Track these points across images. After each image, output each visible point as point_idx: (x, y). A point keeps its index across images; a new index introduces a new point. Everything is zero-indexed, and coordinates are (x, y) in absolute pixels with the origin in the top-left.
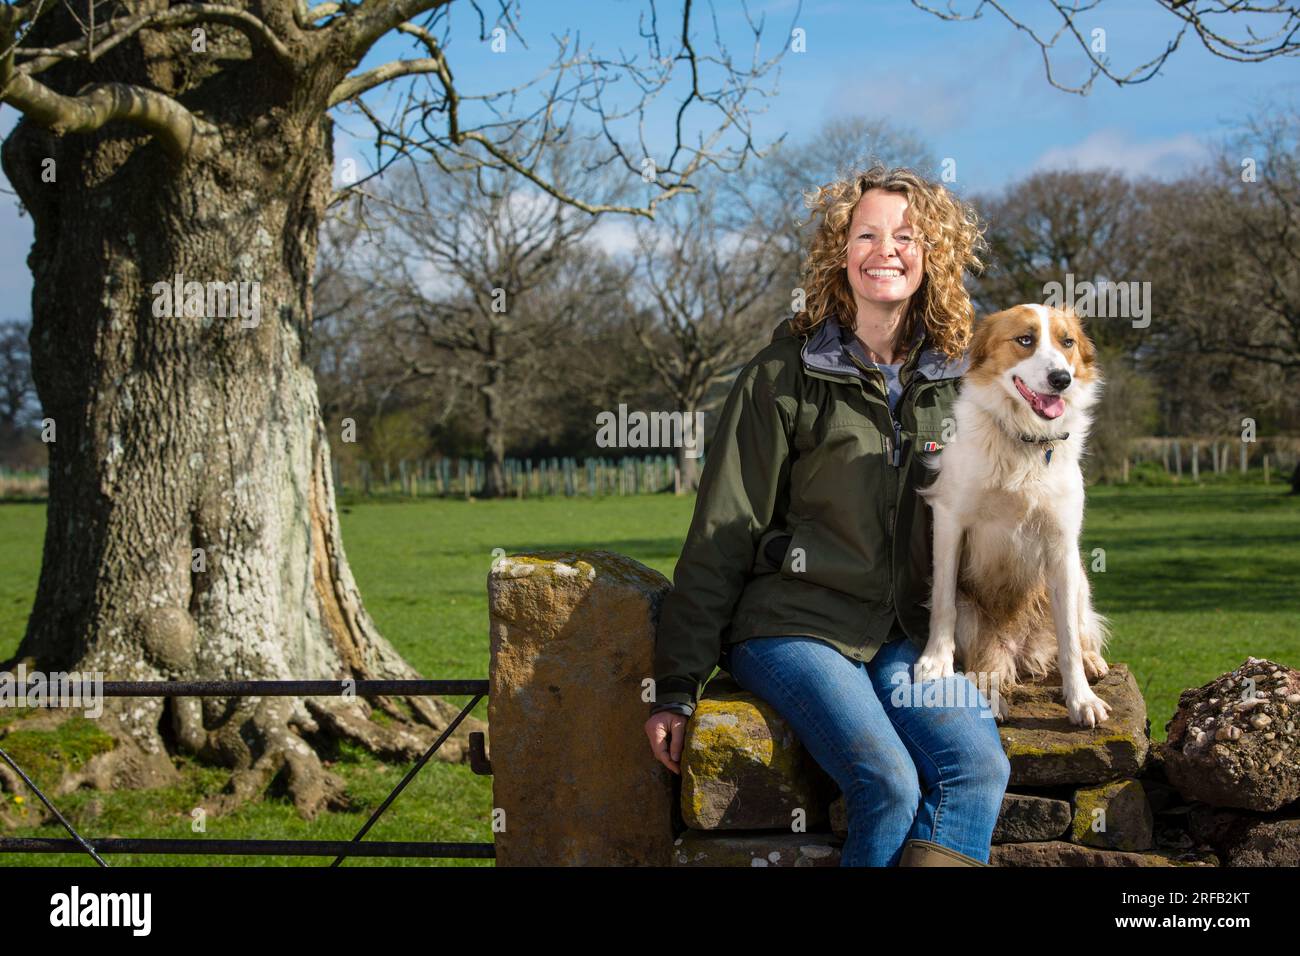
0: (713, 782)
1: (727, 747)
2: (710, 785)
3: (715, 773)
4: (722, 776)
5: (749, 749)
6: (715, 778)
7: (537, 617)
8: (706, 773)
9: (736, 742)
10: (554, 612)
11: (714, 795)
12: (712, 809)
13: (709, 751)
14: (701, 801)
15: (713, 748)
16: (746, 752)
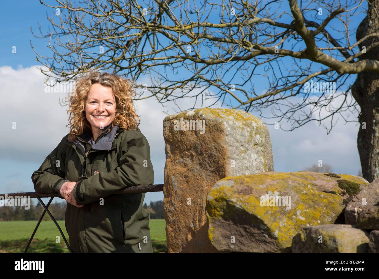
0: (219, 221)
1: (223, 199)
2: (218, 223)
3: (219, 215)
4: (223, 217)
5: (234, 200)
6: (220, 218)
7: (179, 139)
8: (215, 215)
9: (226, 195)
10: (185, 136)
11: (221, 229)
12: (221, 238)
13: (214, 202)
14: (213, 232)
15: (216, 200)
16: (232, 202)
